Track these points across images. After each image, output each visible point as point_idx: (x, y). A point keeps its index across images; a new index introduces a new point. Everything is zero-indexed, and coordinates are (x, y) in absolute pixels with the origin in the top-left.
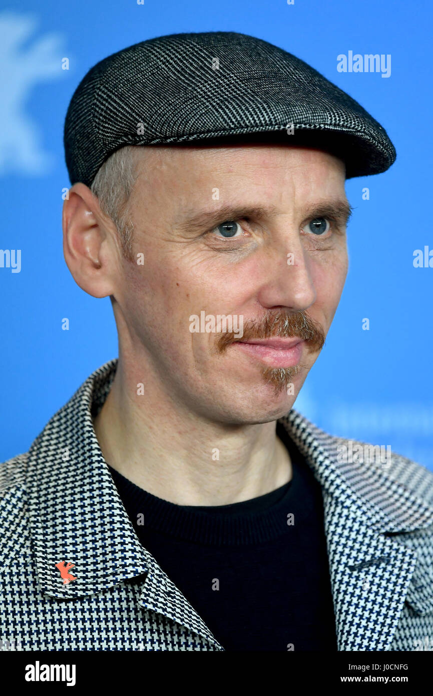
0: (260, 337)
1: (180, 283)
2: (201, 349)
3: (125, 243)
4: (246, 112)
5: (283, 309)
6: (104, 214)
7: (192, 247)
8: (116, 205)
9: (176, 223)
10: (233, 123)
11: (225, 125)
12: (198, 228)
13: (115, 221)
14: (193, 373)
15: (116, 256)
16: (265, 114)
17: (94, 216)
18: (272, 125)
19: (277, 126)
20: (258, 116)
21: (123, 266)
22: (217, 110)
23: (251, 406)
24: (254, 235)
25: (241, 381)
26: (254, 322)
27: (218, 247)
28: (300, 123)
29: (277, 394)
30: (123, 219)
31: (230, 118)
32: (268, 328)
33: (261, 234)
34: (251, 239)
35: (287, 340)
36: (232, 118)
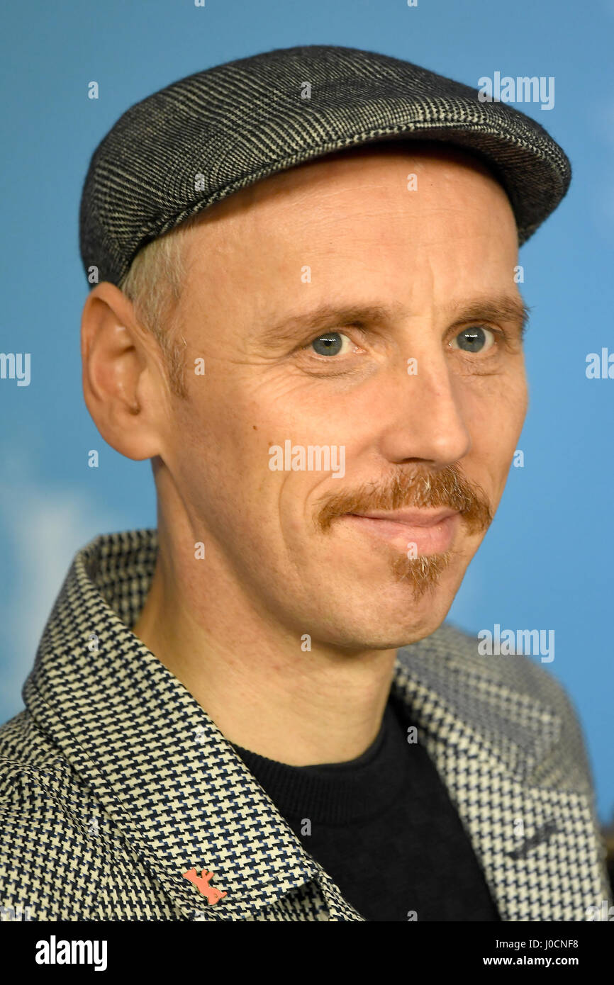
0: (385, 508)
1: (258, 425)
2: (294, 527)
3: (175, 371)
4: (291, 131)
5: (421, 464)
6: (143, 329)
7: (276, 372)
8: (160, 313)
9: (251, 335)
10: (274, 152)
11: (264, 158)
12: (284, 342)
13: (159, 339)
14: (285, 566)
15: (163, 393)
16: (318, 127)
17: (128, 333)
18: (333, 140)
19: (339, 141)
20: (308, 133)
21: (173, 408)
22: (249, 140)
23: (377, 619)
24: (372, 351)
25: (360, 577)
26: (376, 486)
27: (315, 371)
28: (375, 128)
29: (416, 599)
30: (171, 334)
31: (268, 147)
32: (398, 494)
33: (383, 350)
34: (368, 358)
35: (431, 511)
36: (271, 145)
